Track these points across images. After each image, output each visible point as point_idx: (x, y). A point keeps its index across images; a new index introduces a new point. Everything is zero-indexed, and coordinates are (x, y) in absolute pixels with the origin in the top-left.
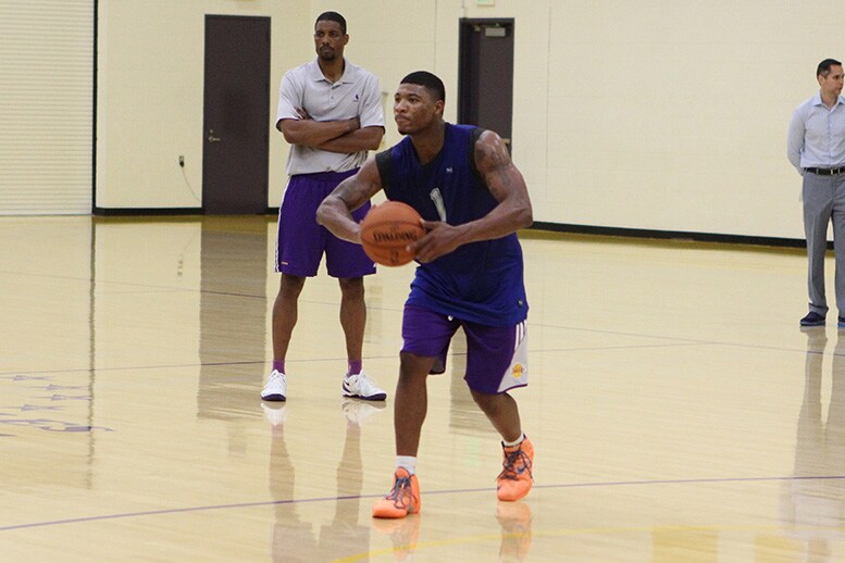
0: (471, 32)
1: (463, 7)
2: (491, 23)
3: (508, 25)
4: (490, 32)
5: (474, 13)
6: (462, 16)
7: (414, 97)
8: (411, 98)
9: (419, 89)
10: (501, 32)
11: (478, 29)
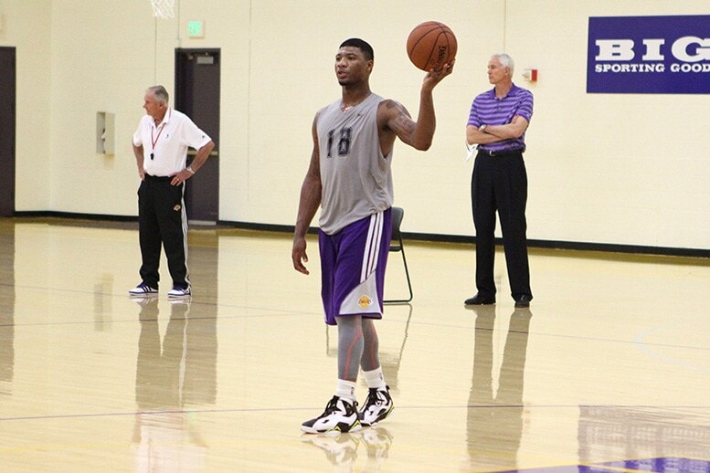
0: (184, 59)
1: (178, 39)
2: (202, 52)
3: (215, 54)
4: (201, 60)
5: (187, 44)
6: (177, 46)
7: (352, 56)
8: (349, 57)
9: (356, 50)
10: (210, 60)
11: (191, 58)
